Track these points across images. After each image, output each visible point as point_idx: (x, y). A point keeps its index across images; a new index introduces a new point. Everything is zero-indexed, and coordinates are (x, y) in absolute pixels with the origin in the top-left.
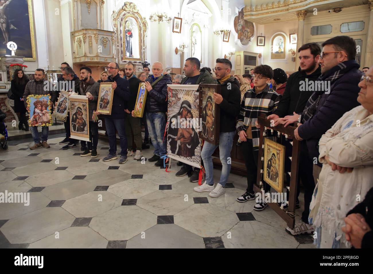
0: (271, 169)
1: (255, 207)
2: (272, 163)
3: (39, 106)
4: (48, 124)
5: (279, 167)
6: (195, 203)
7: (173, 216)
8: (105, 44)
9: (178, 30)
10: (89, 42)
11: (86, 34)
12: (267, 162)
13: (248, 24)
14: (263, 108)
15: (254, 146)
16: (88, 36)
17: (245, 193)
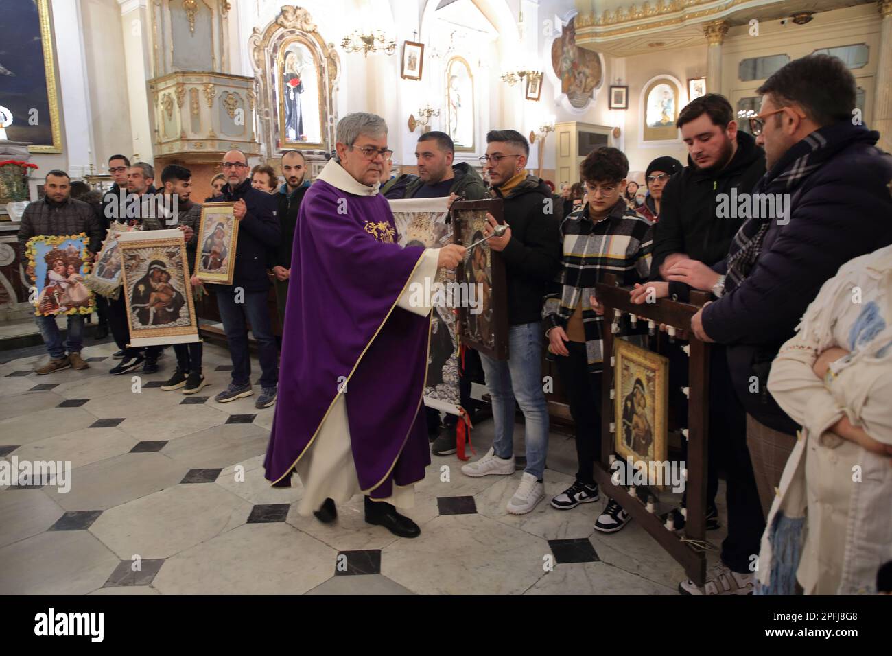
0: (634, 422)
1: (597, 523)
2: (636, 405)
3: (60, 265)
4: (84, 309)
5: (654, 414)
6: (442, 512)
7: (379, 551)
8: (231, 107)
9: (415, 73)
10: (192, 104)
11: (184, 84)
12: (623, 403)
13: (586, 55)
14: (612, 259)
15: (590, 361)
16: (189, 89)
17: (574, 485)
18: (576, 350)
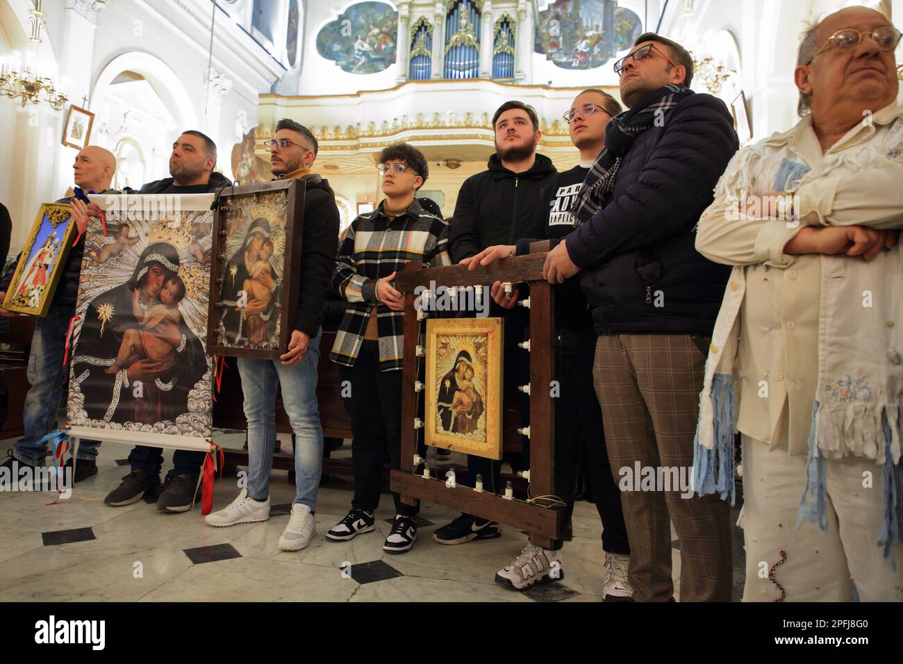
0: (455, 401)
1: (387, 543)
2: (458, 381)
6: (194, 562)
9: (80, 143)
13: (264, 167)
14: (411, 253)
17: (349, 514)
18: (369, 350)
